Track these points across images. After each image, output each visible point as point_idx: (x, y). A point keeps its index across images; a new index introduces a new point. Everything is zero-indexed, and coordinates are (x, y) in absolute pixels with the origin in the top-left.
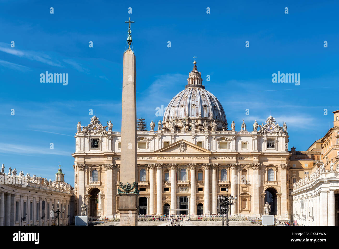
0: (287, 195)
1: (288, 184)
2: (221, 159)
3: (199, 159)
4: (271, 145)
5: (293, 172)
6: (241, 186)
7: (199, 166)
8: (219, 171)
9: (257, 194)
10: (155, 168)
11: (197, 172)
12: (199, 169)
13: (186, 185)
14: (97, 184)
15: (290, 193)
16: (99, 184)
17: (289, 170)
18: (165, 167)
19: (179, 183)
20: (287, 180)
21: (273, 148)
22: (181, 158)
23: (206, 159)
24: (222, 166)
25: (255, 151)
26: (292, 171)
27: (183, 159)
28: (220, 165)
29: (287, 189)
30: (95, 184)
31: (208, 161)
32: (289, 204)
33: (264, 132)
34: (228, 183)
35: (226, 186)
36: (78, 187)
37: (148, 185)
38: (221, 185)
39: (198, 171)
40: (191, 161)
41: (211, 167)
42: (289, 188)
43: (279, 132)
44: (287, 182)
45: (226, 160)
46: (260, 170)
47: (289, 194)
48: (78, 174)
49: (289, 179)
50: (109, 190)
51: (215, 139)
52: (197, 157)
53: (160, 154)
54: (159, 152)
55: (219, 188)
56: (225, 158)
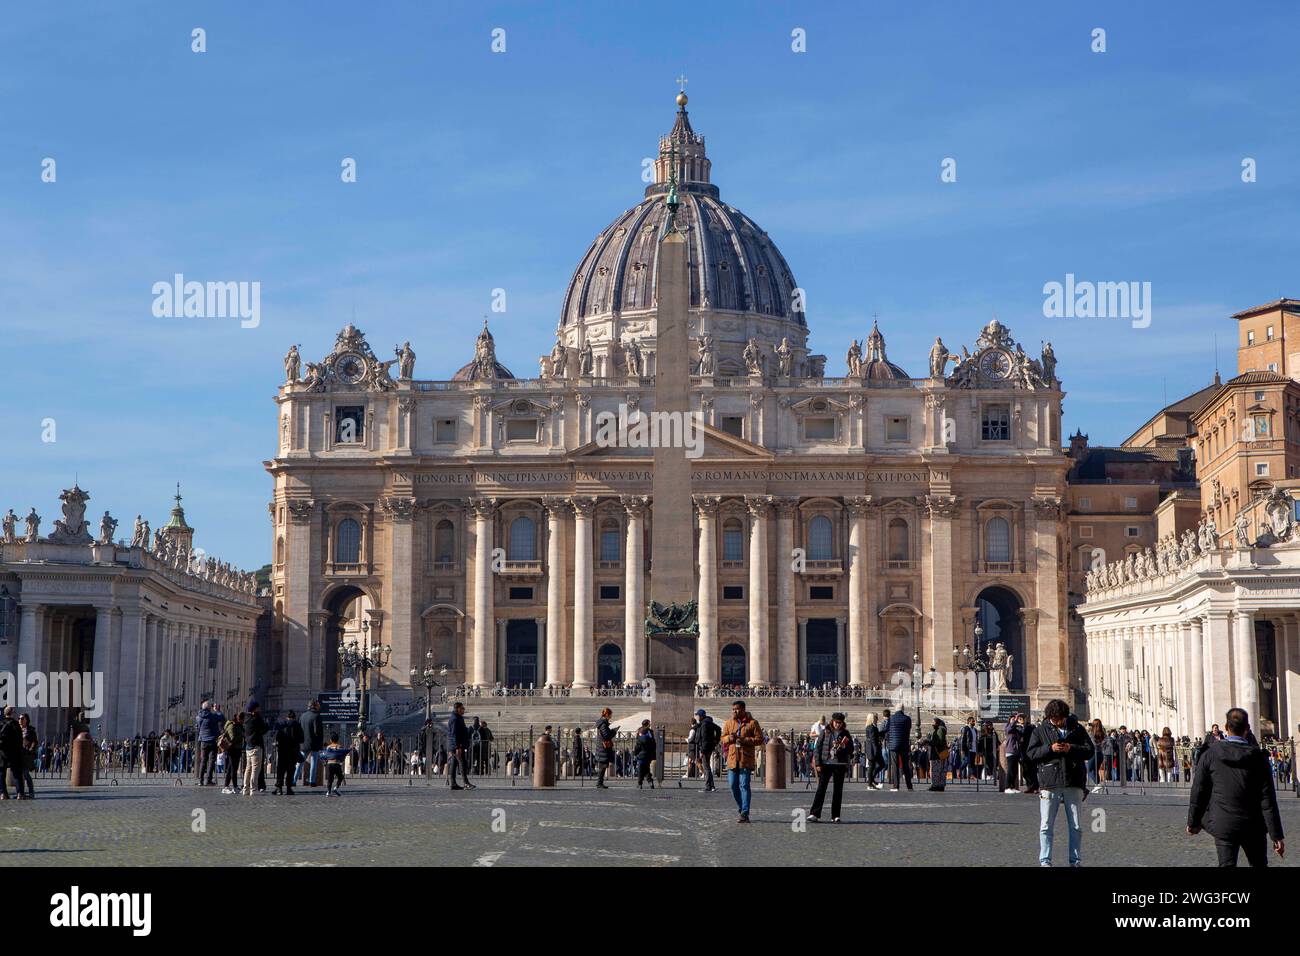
0: (1061, 614)
1: (1064, 575)
2: (810, 481)
3: (729, 479)
4: (995, 429)
5: (1081, 527)
6: (886, 579)
7: (729, 506)
8: (804, 525)
9: (944, 610)
10: (567, 513)
11: (722, 528)
12: (730, 516)
14: (355, 573)
15: (1072, 607)
16: (364, 572)
17: (1065, 522)
18: (605, 508)
20: (1060, 560)
21: (1004, 438)
23: (757, 479)
24: (812, 505)
25: (937, 452)
26: (1075, 525)
28: (807, 502)
29: (1060, 591)
30: (347, 573)
31: (762, 486)
32: (1066, 647)
33: (969, 381)
34: (839, 571)
35: (828, 581)
36: (287, 582)
37: (542, 577)
38: (810, 577)
39: (725, 526)
40: (701, 487)
41: (773, 512)
42: (1066, 589)
43: (1027, 377)
44: (1060, 568)
45: (827, 484)
46: (957, 522)
47: (1066, 611)
48: (288, 534)
49: (1065, 554)
50: (401, 595)
51: (786, 407)
52: (723, 474)
53: (586, 464)
54: (587, 455)
55: (804, 586)
56: (827, 475)
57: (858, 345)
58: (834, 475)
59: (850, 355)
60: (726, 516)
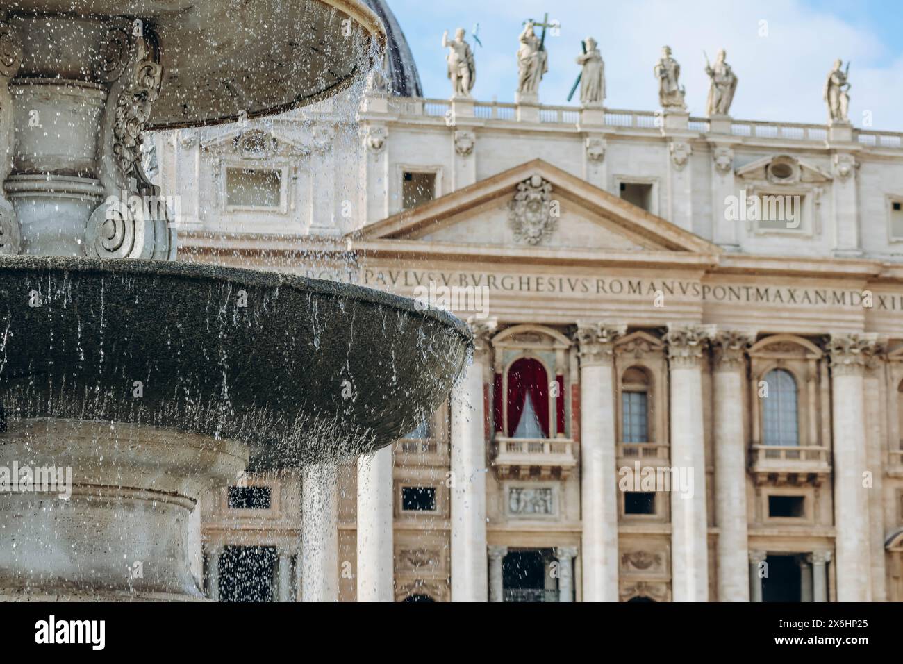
2: (771, 304)
3: (636, 296)
7: (631, 346)
8: (755, 384)
11: (623, 385)
12: (633, 362)
13: (556, 472)
19: (505, 458)
22: (525, 287)
23: (685, 298)
24: (768, 347)
27: (533, 293)
28: (763, 342)
31: (694, 309)
34: (821, 467)
38: (773, 477)
39: (627, 381)
40: (588, 306)
41: (711, 353)
45: (801, 310)
51: (727, 169)
52: (626, 286)
53: (383, 255)
54: (382, 238)
55: (758, 494)
56: (799, 294)
57: (843, 69)
58: (812, 295)
59: (830, 84)
60: (628, 360)
